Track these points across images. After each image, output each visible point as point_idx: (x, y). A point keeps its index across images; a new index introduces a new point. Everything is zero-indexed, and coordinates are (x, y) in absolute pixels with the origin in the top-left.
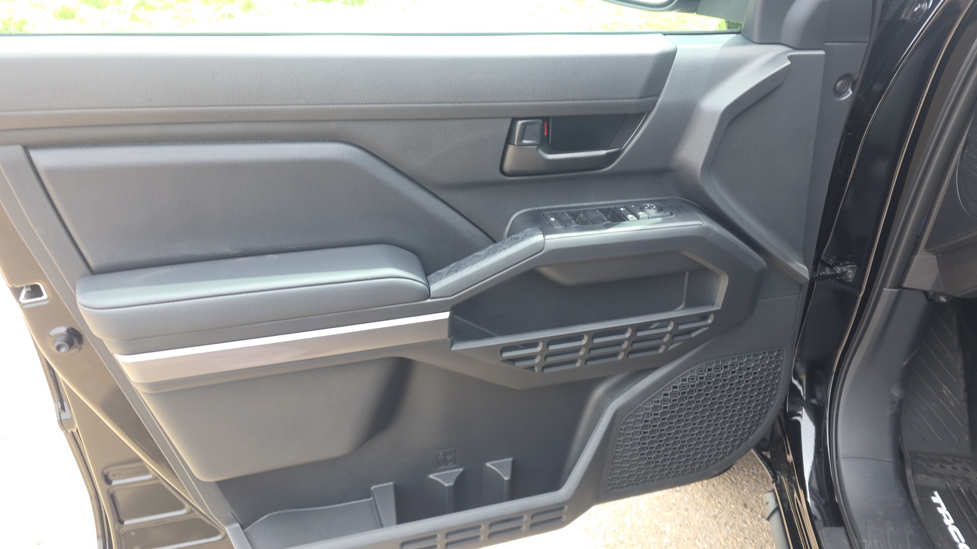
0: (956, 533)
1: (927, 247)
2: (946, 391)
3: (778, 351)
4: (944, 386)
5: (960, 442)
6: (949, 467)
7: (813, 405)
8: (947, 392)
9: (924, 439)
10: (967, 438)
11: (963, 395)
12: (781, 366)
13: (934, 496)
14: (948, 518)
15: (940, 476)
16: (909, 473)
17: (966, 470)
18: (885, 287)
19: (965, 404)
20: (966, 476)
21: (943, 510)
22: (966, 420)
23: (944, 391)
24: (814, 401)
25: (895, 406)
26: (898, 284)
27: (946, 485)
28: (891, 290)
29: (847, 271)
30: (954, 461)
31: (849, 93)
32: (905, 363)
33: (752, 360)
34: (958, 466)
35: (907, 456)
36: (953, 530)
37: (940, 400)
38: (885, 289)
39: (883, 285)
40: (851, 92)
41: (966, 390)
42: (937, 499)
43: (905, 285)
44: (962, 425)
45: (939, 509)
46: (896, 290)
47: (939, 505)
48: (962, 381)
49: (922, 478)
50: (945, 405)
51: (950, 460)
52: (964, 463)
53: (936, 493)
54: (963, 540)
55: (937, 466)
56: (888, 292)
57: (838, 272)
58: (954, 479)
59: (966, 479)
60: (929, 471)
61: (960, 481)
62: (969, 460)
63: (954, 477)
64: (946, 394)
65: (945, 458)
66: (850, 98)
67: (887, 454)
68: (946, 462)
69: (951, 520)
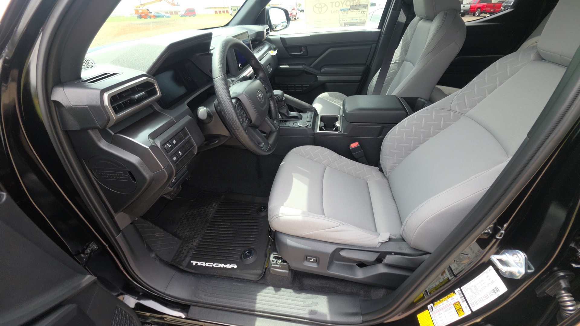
1: (116, 212)
4: (156, 234)
5: (176, 242)
6: (184, 251)
7: (142, 295)
9: (169, 253)
10: (176, 239)
11: (162, 231)
13: (193, 263)
15: (186, 256)
16: (181, 267)
17: (187, 246)
19: (165, 232)
20: (189, 248)
21: (199, 264)
22: (171, 235)
24: (141, 294)
25: (156, 259)
26: (119, 231)
27: (190, 256)
28: (119, 235)
29: (92, 247)
30: (182, 248)
32: (146, 246)
34: (184, 248)
35: (173, 263)
36: (208, 264)
37: (159, 239)
38: (116, 238)
39: (114, 237)
40: (5, 194)
41: (161, 228)
42: (194, 263)
43: (121, 229)
44: (172, 238)
45: (198, 265)
46: (121, 234)
47: (197, 264)
48: (157, 227)
49: (185, 264)
50: (162, 238)
51: (181, 249)
52: (184, 245)
53: (192, 262)
54: (212, 264)
55: (181, 255)
56: (119, 237)
57: (90, 251)
58: (189, 253)
59: (191, 248)
60: (183, 259)
61: (191, 251)
62: (184, 243)
63: (188, 252)
64: (158, 235)
65: (179, 250)
66: (7, 196)
67: (173, 272)
68: (181, 251)
69: (204, 263)
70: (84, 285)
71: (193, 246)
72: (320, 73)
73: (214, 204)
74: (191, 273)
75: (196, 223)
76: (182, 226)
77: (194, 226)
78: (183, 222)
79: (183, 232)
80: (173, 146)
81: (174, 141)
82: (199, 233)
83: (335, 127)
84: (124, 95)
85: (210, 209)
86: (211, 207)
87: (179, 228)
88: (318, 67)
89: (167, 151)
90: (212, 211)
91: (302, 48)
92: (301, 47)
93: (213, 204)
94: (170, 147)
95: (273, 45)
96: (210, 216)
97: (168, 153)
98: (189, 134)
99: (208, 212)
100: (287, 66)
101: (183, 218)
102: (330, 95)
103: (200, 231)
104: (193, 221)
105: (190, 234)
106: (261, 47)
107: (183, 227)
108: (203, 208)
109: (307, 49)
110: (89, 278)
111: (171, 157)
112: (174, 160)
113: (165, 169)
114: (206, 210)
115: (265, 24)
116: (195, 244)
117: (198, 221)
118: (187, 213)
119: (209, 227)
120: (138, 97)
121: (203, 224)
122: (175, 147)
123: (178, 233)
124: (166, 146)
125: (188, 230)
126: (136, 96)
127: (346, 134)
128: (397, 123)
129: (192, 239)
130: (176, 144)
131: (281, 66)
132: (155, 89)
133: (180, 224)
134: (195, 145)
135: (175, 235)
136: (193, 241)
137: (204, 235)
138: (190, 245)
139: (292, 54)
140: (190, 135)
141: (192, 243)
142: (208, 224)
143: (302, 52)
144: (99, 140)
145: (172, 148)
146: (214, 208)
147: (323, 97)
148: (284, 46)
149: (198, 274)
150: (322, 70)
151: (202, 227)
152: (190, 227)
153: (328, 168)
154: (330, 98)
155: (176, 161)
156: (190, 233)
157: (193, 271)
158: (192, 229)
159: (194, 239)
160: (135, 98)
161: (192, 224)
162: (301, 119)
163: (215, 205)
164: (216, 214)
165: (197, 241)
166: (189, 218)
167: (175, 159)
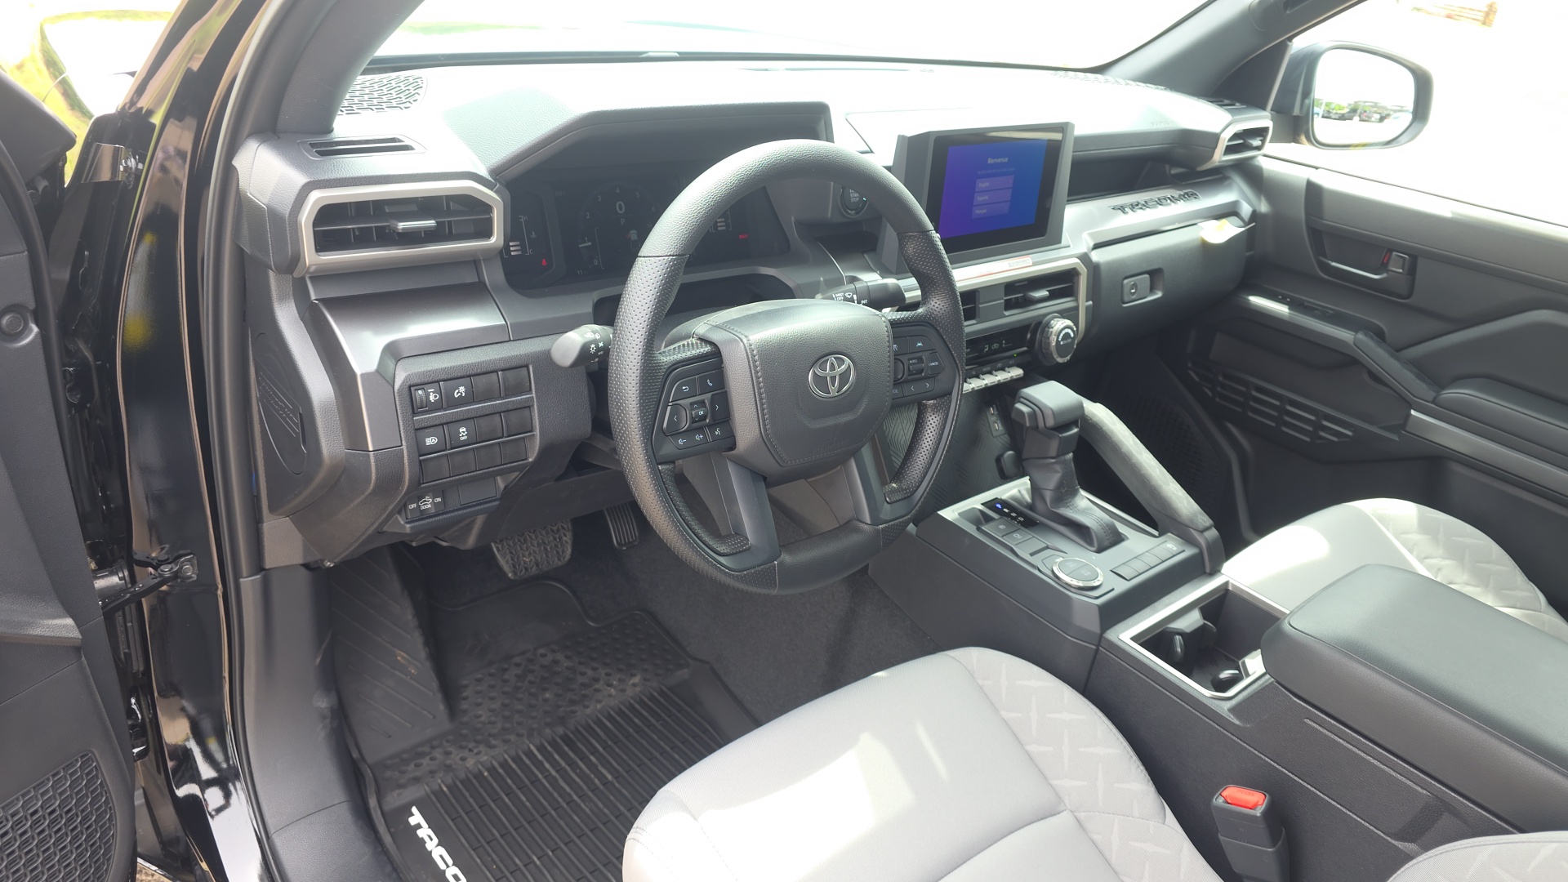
0: (441, 856)
1: (272, 510)
2: (401, 656)
3: (82, 757)
4: (398, 652)
5: (434, 717)
6: (426, 761)
8: (403, 657)
9: (390, 737)
10: (442, 707)
11: (423, 653)
12: (100, 775)
13: (412, 815)
14: (431, 839)
15: (418, 781)
16: (372, 802)
17: (448, 753)
18: (242, 577)
19: (428, 664)
20: (448, 762)
21: (425, 832)
22: (435, 684)
23: (399, 658)
25: (328, 721)
26: (258, 567)
27: (425, 790)
28: (252, 578)
29: (181, 568)
30: (433, 748)
31: (31, 330)
32: (318, 660)
33: (36, 796)
34: (438, 754)
35: (367, 774)
36: (438, 853)
37: (397, 673)
38: (242, 580)
39: (237, 576)
40: (35, 329)
41: (427, 643)
42: (416, 818)
43: (267, 567)
44: (431, 694)
45: (420, 831)
46: (258, 577)
47: (419, 826)
48: (417, 633)
49: (391, 799)
50: (403, 676)
51: (427, 749)
52: (445, 743)
53: (414, 810)
54: (450, 861)
55: (411, 767)
56: (249, 584)
57: (167, 575)
58: (433, 777)
59: (448, 768)
60: (402, 781)
61: (441, 775)
62: (451, 737)
63: (432, 773)
64: (402, 661)
65: (420, 749)
66: (36, 335)
67: (336, 794)
68: (422, 755)
69: (436, 840)
70: (38, 632)
71: (460, 762)
72: (1433, 402)
73: (636, 680)
74: (378, 840)
75: (534, 702)
76: (493, 683)
77: (520, 707)
78: (506, 670)
79: (479, 700)
80: (449, 401)
81: (462, 389)
82: (513, 738)
83: (1238, 668)
84: (387, 211)
85: (610, 685)
86: (620, 680)
87: (479, 680)
88: (1435, 374)
89: (415, 408)
90: (610, 696)
91: (1390, 256)
92: (1390, 251)
93: (633, 675)
94: (432, 398)
95: (1263, 198)
96: (588, 711)
97: (414, 413)
98: (534, 392)
99: (597, 690)
100: (1281, 309)
101: (517, 660)
102: (1424, 527)
103: (519, 735)
104: (533, 690)
105: (490, 723)
106: (1176, 193)
107: (492, 687)
108: (594, 669)
109: (1412, 271)
110: (65, 626)
111: (420, 431)
112: (428, 444)
113: (375, 456)
114: (596, 680)
115: (1264, 108)
116: (470, 763)
117: (546, 700)
118: (542, 651)
119: (553, 743)
120: (403, 229)
121: (548, 720)
122: (449, 407)
123: (465, 694)
124: (420, 392)
125: (493, 706)
126: (402, 225)
127: (1237, 722)
128: (1522, 831)
129: (478, 742)
130: (462, 402)
131: (1257, 300)
132: (490, 221)
133: (493, 671)
134: (537, 432)
135: (450, 692)
136: (475, 751)
137: (517, 759)
138: (456, 755)
139: (1334, 264)
140: (534, 395)
141: (465, 753)
142: (560, 730)
143: (1385, 275)
144: (283, 298)
145: (437, 407)
146: (623, 691)
147: (1382, 519)
148: (1307, 220)
149: (391, 861)
150: (1453, 393)
151: (535, 726)
152: (507, 701)
153: (1064, 818)
154: (1415, 537)
155: (433, 450)
156: (493, 719)
157: (387, 839)
158: (507, 713)
159: (482, 748)
160: (398, 229)
161: (520, 696)
162: (1099, 551)
163: (634, 685)
164: (610, 718)
165: (485, 758)
166: (532, 671)
167: (431, 441)
